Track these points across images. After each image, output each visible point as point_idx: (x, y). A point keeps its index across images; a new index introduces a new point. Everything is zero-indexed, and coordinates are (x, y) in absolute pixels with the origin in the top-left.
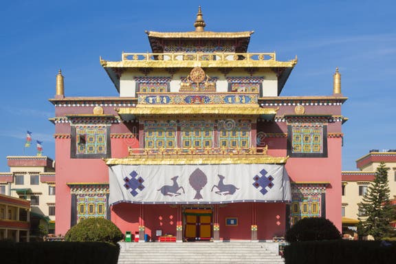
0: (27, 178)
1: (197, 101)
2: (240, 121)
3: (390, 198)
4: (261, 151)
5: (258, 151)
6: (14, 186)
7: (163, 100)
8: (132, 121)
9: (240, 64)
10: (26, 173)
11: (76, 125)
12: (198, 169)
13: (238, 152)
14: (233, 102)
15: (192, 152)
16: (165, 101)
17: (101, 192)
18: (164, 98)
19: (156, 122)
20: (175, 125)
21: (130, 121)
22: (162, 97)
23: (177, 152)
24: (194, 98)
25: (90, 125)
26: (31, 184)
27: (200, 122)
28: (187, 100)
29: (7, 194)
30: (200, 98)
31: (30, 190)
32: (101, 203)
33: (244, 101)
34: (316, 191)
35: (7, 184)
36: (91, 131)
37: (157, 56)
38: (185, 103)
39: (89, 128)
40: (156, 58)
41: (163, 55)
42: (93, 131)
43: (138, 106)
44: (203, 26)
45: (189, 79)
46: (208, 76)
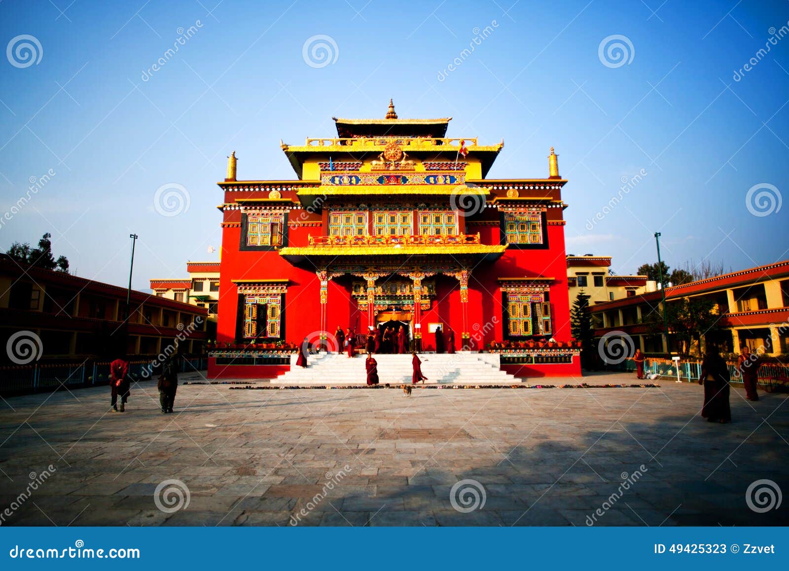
0: (207, 285)
1: (393, 182)
3: (590, 305)
4: (472, 239)
5: (468, 239)
6: (192, 292)
7: (351, 180)
9: (439, 148)
10: (205, 279)
11: (249, 212)
13: (444, 241)
14: (436, 183)
15: (387, 241)
16: (354, 182)
17: (275, 291)
18: (353, 178)
22: (351, 177)
23: (368, 241)
24: (389, 177)
25: (265, 212)
26: (211, 291)
28: (380, 180)
29: (185, 301)
30: (397, 178)
31: (208, 296)
32: (274, 304)
33: (448, 182)
34: (537, 289)
35: (185, 290)
36: (265, 219)
37: (346, 141)
38: (378, 183)
39: (263, 216)
40: (343, 143)
41: (352, 141)
42: (267, 219)
43: (321, 187)
44: (395, 117)
45: (383, 156)
46: (405, 154)
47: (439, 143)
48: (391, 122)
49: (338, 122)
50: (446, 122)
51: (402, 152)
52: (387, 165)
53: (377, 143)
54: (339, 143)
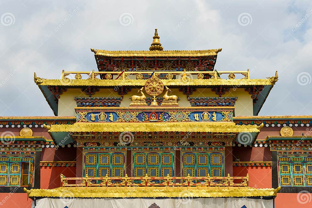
1: (153, 119)
2: (210, 143)
4: (240, 181)
5: (236, 181)
8: (69, 146)
9: (206, 82)
12: (154, 204)
14: (201, 118)
15: (146, 183)
16: (111, 118)
18: (111, 115)
19: (99, 144)
20: (124, 148)
21: (66, 146)
24: (149, 114)
27: (157, 145)
30: (158, 114)
33: (215, 118)
36: (15, 157)
37: (105, 74)
38: (138, 120)
39: (13, 155)
40: (103, 77)
41: (112, 74)
42: (18, 158)
43: (76, 124)
44: (160, 49)
45: (144, 91)
46: (168, 88)
47: (207, 76)
48: (157, 54)
49: (96, 54)
50: (215, 54)
51: (165, 86)
52: (149, 101)
53: (140, 76)
54: (98, 77)
